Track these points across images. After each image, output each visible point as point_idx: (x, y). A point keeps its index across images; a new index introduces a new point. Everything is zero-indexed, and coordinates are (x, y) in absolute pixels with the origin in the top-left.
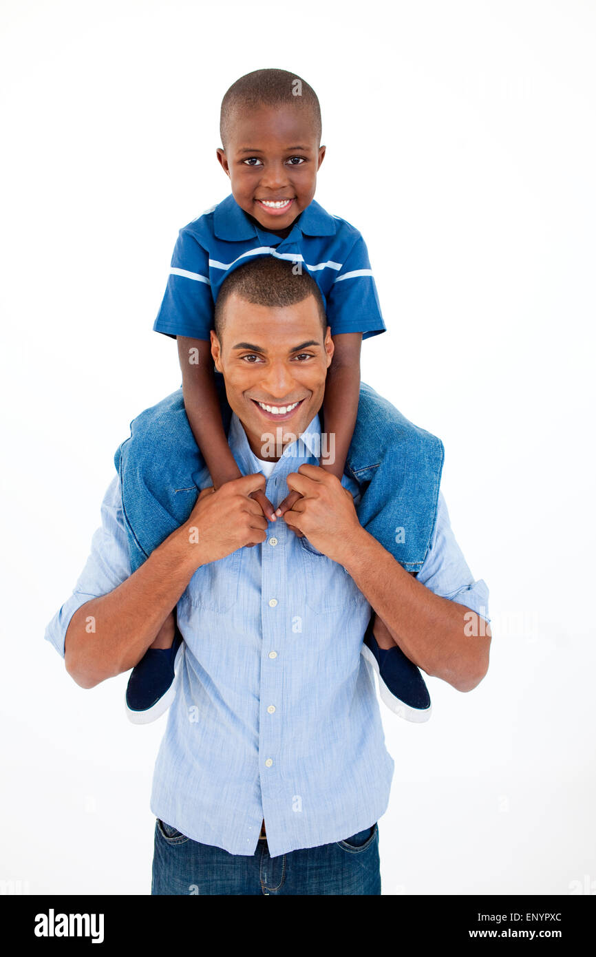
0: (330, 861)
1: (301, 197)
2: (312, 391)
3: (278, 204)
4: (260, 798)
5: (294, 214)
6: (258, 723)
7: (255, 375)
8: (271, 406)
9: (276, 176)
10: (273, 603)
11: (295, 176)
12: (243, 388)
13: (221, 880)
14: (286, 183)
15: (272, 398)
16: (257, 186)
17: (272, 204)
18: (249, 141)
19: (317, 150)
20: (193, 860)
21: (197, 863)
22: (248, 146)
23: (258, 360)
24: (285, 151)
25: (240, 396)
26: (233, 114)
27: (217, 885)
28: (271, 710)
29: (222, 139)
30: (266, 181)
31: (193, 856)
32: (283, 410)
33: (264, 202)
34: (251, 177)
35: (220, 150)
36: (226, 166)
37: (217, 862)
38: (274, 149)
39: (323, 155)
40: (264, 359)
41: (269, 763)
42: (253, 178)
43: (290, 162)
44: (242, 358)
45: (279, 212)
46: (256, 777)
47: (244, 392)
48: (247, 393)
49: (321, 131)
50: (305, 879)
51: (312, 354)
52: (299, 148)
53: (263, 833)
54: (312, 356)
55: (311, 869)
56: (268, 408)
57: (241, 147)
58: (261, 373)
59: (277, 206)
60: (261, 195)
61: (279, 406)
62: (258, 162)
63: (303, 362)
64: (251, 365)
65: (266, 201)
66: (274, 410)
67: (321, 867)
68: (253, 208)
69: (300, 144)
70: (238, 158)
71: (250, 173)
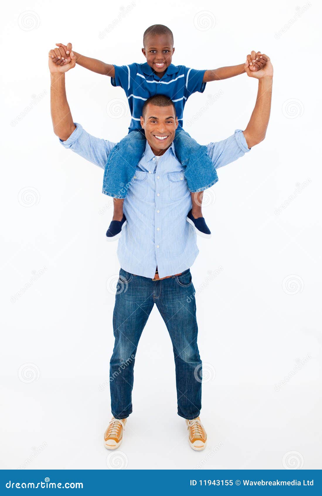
0: (175, 288)
1: (168, 62)
2: (171, 133)
3: (161, 65)
4: (156, 258)
5: (165, 68)
6: (154, 234)
7: (155, 127)
8: (159, 136)
9: (160, 56)
10: (158, 195)
11: (166, 56)
12: (151, 131)
13: (140, 295)
14: (163, 58)
15: (160, 133)
16: (155, 59)
17: (159, 64)
18: (152, 45)
19: (172, 49)
20: (132, 288)
21: (133, 289)
22: (152, 47)
23: (156, 122)
24: (163, 48)
25: (150, 134)
26: (148, 38)
27: (139, 297)
28: (158, 229)
29: (144, 45)
30: (157, 57)
31: (132, 287)
32: (163, 138)
33: (156, 64)
34: (153, 56)
35: (143, 48)
36: (144, 53)
37: (139, 289)
38: (159, 48)
39: (174, 50)
40: (158, 122)
41: (158, 247)
42: (153, 57)
43: (164, 52)
44: (151, 122)
45: (161, 67)
46: (154, 252)
47: (151, 133)
48: (152, 133)
49: (173, 43)
50: (168, 294)
51: (172, 121)
52: (167, 48)
53: (157, 270)
54: (171, 122)
55: (170, 291)
56: (158, 137)
57: (150, 47)
58: (157, 126)
59: (160, 65)
60: (156, 61)
61: (161, 136)
62: (155, 52)
63: (169, 124)
64: (154, 124)
65: (157, 63)
66: (160, 138)
67: (173, 291)
68: (153, 65)
69: (167, 46)
70: (148, 51)
71: (153, 55)
